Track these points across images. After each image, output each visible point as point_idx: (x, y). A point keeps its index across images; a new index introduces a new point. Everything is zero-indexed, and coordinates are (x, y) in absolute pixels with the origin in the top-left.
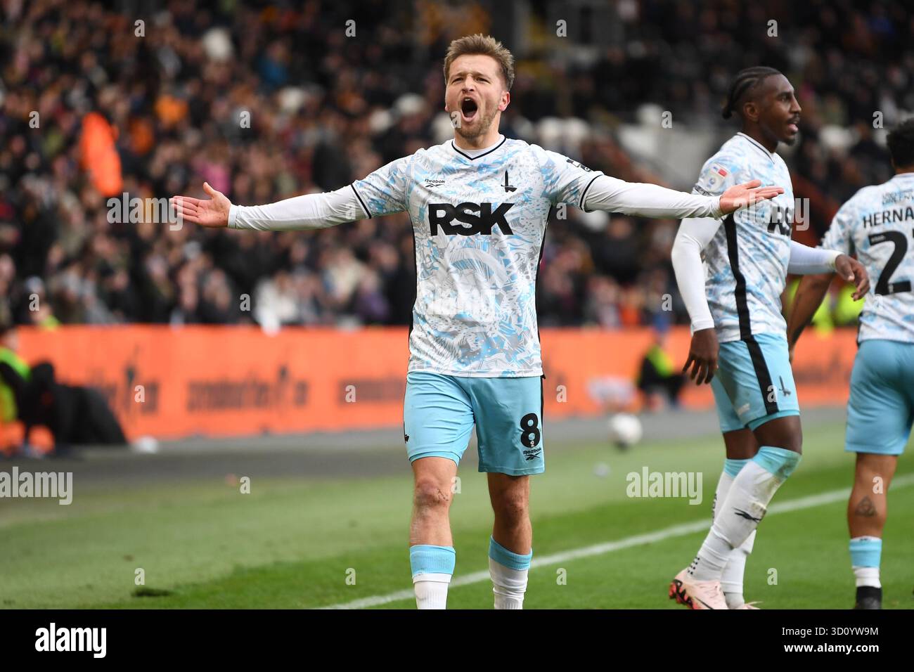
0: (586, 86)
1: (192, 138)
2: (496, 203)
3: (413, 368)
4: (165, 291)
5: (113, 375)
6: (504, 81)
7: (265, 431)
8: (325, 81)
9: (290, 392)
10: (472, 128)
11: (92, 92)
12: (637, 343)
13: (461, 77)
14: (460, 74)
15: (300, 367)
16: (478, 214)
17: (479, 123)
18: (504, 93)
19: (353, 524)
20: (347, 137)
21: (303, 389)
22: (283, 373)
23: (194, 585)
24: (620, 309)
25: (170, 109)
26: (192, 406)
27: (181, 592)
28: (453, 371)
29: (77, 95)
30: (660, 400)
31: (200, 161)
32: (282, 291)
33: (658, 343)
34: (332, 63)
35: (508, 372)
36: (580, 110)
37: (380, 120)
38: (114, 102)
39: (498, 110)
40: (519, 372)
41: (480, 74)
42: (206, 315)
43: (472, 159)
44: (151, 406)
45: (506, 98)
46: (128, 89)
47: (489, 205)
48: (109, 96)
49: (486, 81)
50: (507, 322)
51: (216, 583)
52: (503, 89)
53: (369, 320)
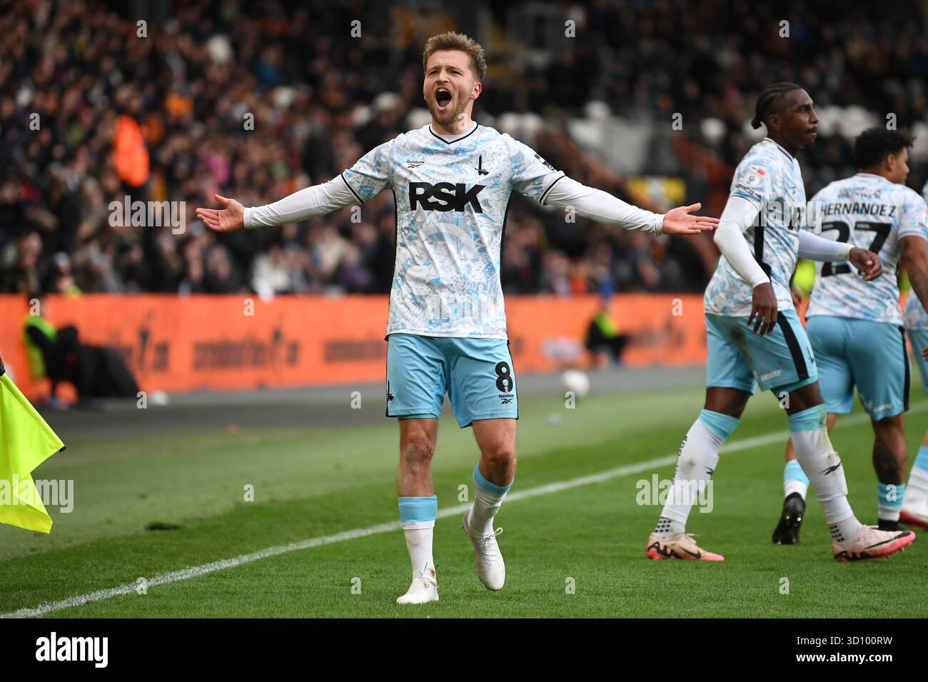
0: (541, 85)
1: (197, 131)
2: (469, 185)
3: (391, 330)
4: (174, 265)
5: (129, 337)
6: (476, 74)
7: (261, 385)
8: (313, 81)
9: (283, 352)
10: (445, 116)
11: (110, 91)
12: (585, 308)
13: (437, 70)
14: (435, 68)
15: (292, 330)
16: (453, 193)
17: (453, 111)
18: (475, 83)
19: (338, 467)
20: (333, 129)
21: (294, 348)
22: (277, 335)
23: (201, 520)
24: (570, 278)
25: (178, 105)
26: (198, 365)
27: (189, 526)
28: (425, 331)
29: (97, 93)
30: (605, 359)
31: (204, 150)
32: (275, 264)
33: (603, 309)
34: (320, 65)
35: (475, 334)
36: (535, 106)
37: (361, 115)
38: (129, 99)
39: (470, 98)
40: (484, 334)
41: (452, 68)
42: (210, 286)
43: (449, 144)
44: (163, 364)
45: (478, 88)
46: (141, 88)
47: (463, 185)
48: (124, 94)
49: (459, 73)
50: (475, 289)
51: (219, 518)
52: (475, 80)
53: (352, 289)
